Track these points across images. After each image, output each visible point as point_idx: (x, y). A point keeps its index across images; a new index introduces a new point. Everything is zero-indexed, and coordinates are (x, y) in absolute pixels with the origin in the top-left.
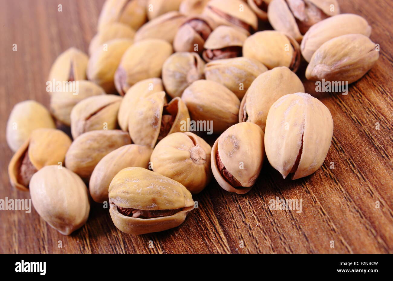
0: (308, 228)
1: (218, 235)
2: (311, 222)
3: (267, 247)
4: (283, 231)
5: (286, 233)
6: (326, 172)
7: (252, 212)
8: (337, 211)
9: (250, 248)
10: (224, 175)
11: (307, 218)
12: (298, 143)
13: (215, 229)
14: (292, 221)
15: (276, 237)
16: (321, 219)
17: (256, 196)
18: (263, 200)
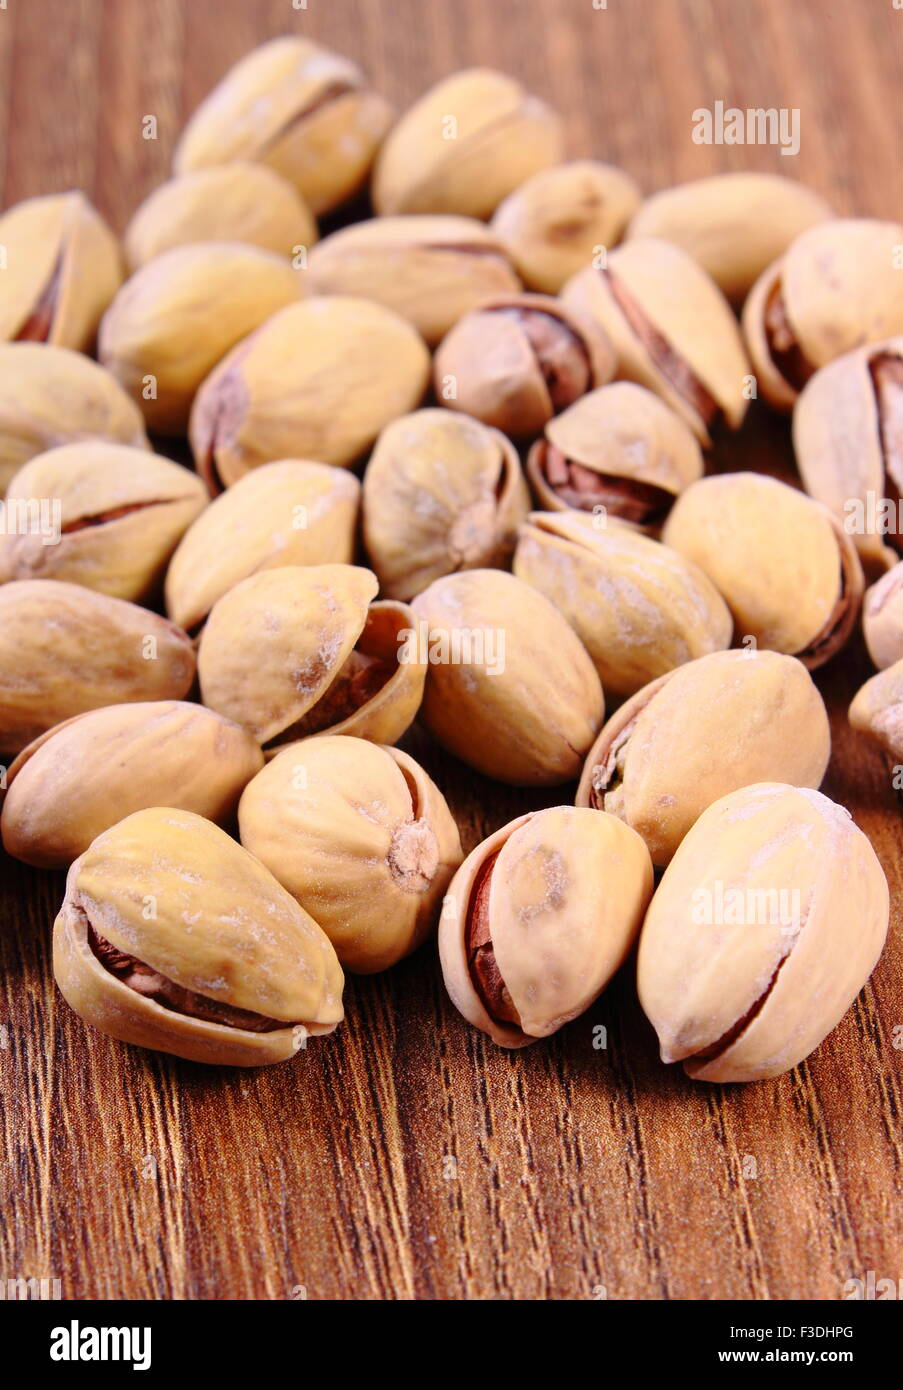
0: (682, 1266)
1: (383, 1159)
2: (696, 1251)
3: (532, 1276)
4: (599, 1240)
5: (609, 1252)
6: (799, 1091)
7: (519, 1125)
8: (794, 1250)
9: (477, 1252)
10: (478, 967)
11: (689, 1231)
12: (758, 980)
13: (380, 1129)
14: (640, 1219)
15: (571, 1254)
16: (734, 1255)
17: (547, 1070)
18: (568, 1098)
